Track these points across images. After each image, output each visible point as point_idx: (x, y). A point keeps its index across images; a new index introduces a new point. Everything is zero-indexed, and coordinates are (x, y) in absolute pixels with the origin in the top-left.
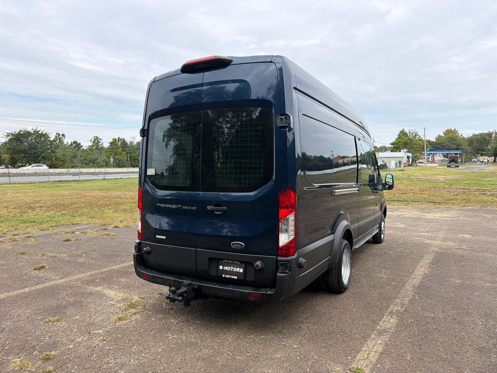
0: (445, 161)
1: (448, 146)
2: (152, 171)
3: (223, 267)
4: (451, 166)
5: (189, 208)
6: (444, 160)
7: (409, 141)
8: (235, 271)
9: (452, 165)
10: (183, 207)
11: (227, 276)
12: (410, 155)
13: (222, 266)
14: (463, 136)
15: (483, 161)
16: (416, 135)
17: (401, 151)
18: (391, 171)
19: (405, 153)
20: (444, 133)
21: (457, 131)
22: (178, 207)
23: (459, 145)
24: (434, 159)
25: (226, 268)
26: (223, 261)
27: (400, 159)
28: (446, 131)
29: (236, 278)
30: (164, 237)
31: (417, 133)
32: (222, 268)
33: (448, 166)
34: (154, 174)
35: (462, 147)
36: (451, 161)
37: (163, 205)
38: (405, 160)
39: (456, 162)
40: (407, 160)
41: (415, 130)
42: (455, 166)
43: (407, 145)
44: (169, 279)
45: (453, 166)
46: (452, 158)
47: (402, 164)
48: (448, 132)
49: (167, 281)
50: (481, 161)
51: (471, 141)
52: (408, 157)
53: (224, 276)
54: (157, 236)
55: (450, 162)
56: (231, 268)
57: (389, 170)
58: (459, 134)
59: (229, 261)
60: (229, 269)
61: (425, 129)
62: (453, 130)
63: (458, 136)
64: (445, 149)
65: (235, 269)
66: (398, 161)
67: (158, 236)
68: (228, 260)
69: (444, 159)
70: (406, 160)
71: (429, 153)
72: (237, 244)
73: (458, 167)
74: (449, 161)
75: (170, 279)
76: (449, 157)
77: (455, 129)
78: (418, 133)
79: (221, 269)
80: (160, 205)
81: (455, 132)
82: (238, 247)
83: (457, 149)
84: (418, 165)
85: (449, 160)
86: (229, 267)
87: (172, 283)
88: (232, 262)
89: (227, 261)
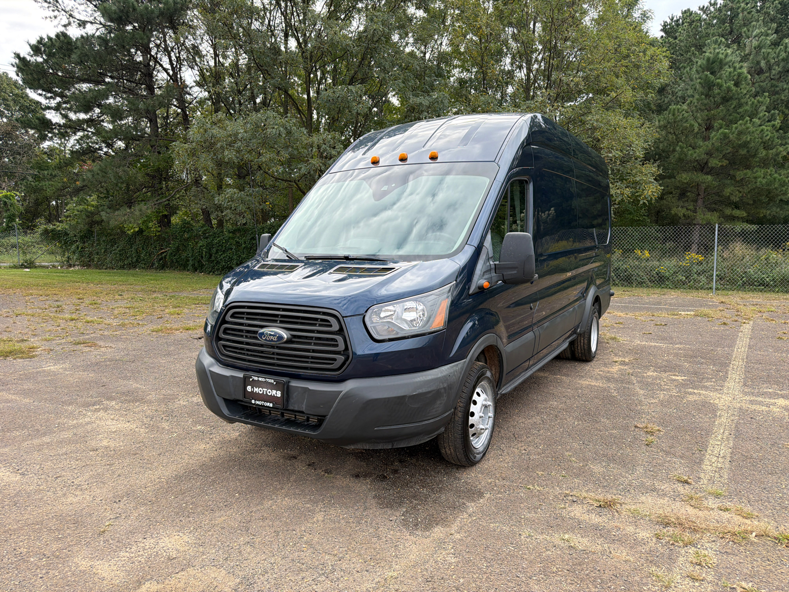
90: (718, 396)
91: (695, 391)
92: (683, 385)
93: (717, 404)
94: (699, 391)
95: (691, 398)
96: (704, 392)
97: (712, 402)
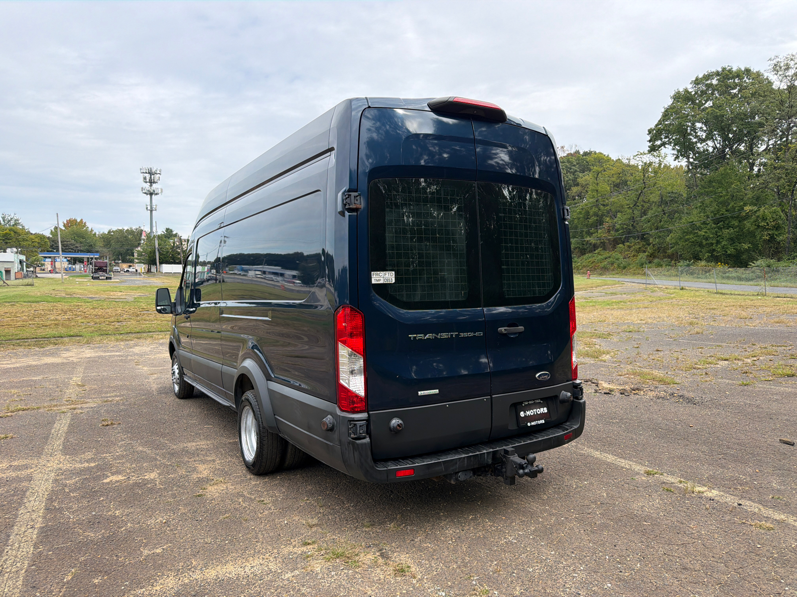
0: (72, 269)
1: (74, 246)
2: (386, 276)
3: (525, 412)
4: (99, 277)
5: (471, 334)
6: (70, 268)
7: (12, 233)
8: (539, 413)
9: (101, 276)
10: (460, 335)
11: (533, 424)
12: (23, 258)
13: (523, 412)
14: (94, 231)
15: (127, 270)
16: (16, 224)
17: (7, 251)
18: (8, 286)
19: (16, 255)
20: (64, 223)
21: (85, 223)
22: (452, 335)
23: (91, 245)
24: (55, 266)
25: (528, 413)
26: (523, 405)
27: (7, 266)
28: (67, 221)
29: (543, 421)
30: (437, 391)
31: (18, 221)
32: (523, 414)
33: (93, 278)
34: (394, 281)
35: (97, 248)
36: (98, 269)
37: (420, 336)
38: (16, 268)
39: (105, 271)
40: (20, 267)
41: (15, 214)
42: (105, 277)
43: (8, 241)
44: (459, 458)
45: (102, 278)
46: (98, 265)
47: (11, 274)
48: (71, 223)
49: (457, 463)
50: (125, 271)
51: (108, 239)
52: (21, 262)
53: (529, 424)
54: (419, 393)
55: (96, 271)
56: (534, 410)
57: (5, 284)
58: (88, 228)
59: (530, 402)
60: (532, 412)
61: (57, 216)
62: (78, 221)
63: (86, 230)
64: (70, 250)
65: (539, 411)
66: (4, 269)
67: (422, 392)
68: (528, 401)
69: (70, 266)
70: (18, 268)
71: (43, 257)
72: (544, 375)
73: (110, 278)
74: (94, 270)
75: (461, 458)
76: (94, 263)
77: (82, 220)
78: (20, 222)
79: (523, 416)
80: (415, 338)
81: (82, 224)
82: (545, 378)
83: (89, 251)
84: (39, 275)
85: (94, 268)
86: (531, 411)
87: (466, 462)
88: (532, 402)
89: (527, 403)
90: (61, 465)
91: (86, 465)
92: (104, 468)
93: (62, 455)
94: (83, 465)
95: (89, 455)
96: (78, 465)
97: (68, 456)
